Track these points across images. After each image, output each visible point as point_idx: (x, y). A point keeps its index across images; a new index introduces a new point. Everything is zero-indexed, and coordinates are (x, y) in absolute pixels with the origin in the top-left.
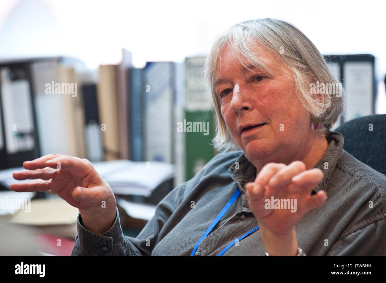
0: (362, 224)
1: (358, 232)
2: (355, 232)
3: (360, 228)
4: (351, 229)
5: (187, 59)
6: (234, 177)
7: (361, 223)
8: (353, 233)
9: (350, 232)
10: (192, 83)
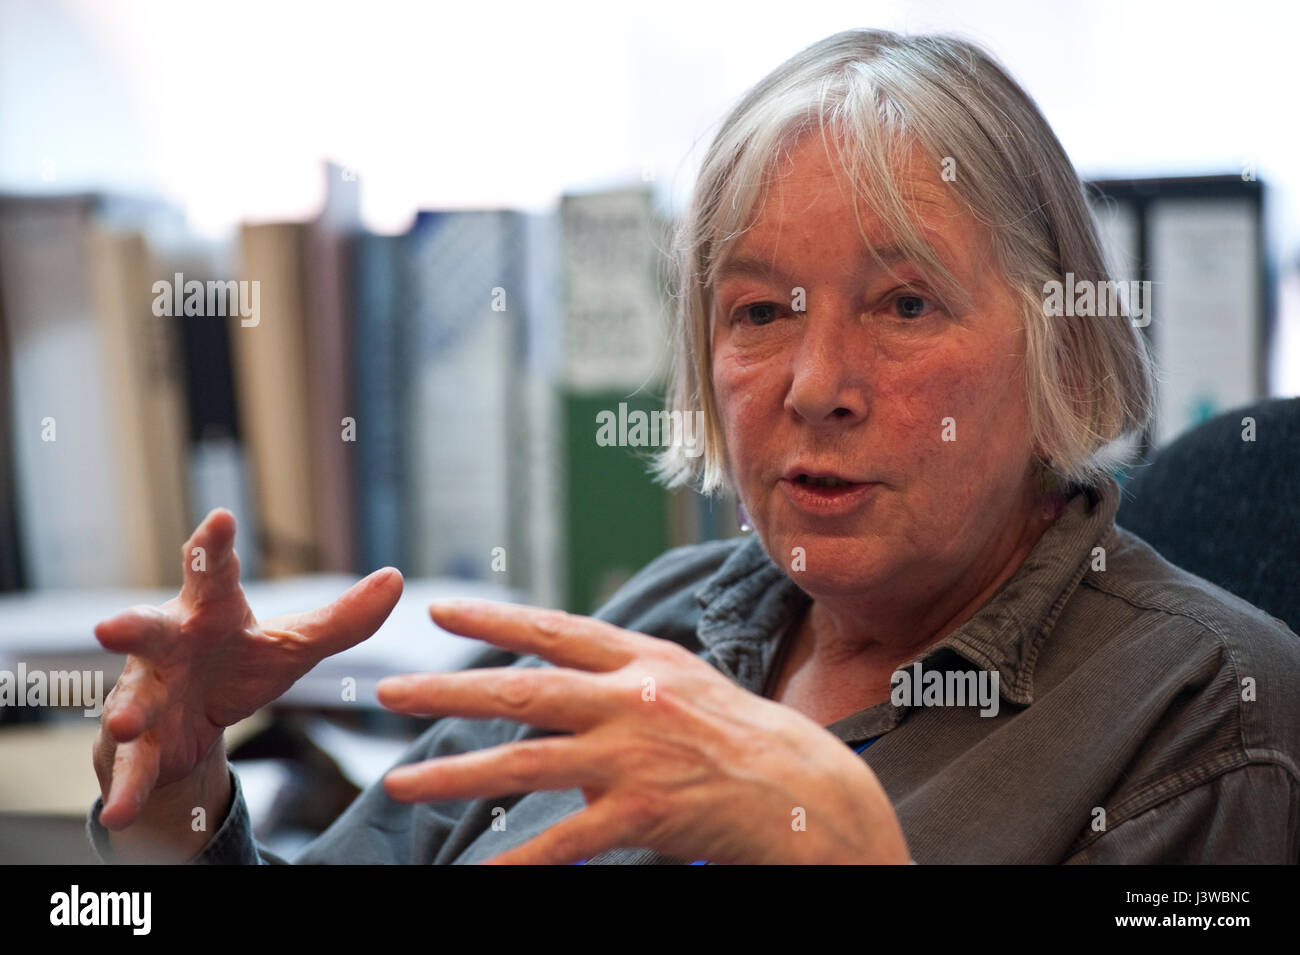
0: (1161, 789)
1: (1146, 816)
2: (1134, 818)
3: (1156, 803)
4: (1122, 805)
5: (567, 201)
6: (705, 633)
7: (1157, 785)
8: (1128, 823)
9: (1118, 818)
10: (590, 287)
